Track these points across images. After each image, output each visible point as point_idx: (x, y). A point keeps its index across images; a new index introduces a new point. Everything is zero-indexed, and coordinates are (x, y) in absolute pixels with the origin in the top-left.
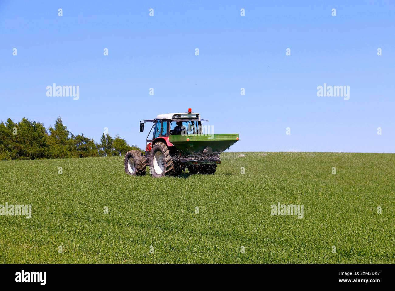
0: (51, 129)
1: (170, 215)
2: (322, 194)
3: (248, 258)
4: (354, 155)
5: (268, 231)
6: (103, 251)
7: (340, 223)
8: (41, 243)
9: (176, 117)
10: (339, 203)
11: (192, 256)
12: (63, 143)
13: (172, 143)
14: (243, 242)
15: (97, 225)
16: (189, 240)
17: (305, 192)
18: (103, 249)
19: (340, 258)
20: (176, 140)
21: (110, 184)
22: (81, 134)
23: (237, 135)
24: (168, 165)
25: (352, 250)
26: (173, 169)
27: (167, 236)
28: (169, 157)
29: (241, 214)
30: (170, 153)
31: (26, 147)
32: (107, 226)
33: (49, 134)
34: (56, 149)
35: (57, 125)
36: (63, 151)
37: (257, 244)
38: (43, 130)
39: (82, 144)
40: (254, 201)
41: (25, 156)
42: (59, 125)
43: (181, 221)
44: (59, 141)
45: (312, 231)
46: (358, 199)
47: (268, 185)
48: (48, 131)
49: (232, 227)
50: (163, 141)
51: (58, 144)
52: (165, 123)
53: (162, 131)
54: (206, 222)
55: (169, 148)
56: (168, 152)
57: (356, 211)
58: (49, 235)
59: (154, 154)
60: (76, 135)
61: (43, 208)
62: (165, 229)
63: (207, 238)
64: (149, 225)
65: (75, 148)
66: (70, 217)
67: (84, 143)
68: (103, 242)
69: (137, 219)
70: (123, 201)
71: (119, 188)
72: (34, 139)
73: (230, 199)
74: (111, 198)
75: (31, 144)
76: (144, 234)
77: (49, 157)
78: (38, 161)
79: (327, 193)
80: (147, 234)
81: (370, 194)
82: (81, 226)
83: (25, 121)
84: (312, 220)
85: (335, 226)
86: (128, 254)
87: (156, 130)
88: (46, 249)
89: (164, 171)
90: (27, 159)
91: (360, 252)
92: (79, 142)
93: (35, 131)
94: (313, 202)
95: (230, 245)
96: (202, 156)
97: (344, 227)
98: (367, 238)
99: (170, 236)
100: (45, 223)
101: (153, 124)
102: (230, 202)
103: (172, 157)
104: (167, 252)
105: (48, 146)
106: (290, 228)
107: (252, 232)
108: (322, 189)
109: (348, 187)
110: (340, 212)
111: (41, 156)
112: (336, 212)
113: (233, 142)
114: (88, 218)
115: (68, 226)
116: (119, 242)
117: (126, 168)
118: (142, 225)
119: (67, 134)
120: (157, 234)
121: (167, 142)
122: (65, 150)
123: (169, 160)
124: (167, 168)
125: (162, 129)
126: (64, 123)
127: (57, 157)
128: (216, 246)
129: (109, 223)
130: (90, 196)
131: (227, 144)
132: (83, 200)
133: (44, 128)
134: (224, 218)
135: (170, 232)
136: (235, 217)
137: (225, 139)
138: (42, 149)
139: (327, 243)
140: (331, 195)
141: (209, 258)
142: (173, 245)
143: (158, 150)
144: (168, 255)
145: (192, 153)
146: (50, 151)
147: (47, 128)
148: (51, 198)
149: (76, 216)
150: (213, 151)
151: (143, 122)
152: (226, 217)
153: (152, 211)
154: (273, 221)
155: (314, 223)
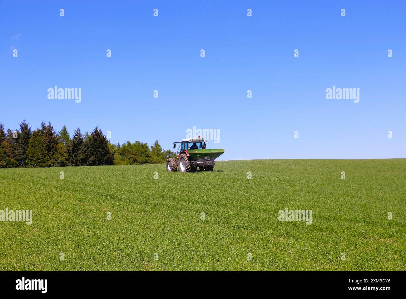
0: (152, 147)
1: (222, 197)
2: (312, 184)
3: (268, 222)
4: (330, 160)
5: (280, 206)
6: (183, 218)
7: (323, 201)
8: (147, 213)
9: (192, 140)
10: (321, 189)
11: (235, 221)
12: (159, 155)
13: (189, 154)
14: (265, 212)
15: (179, 203)
16: (233, 211)
17: (302, 183)
18: (182, 217)
19: (322, 221)
20: (190, 153)
21: (186, 178)
22: (169, 150)
23: (223, 150)
24: (187, 165)
25: (329, 216)
26: (190, 167)
27: (220, 209)
28: (188, 161)
29: (264, 196)
30: (188, 159)
31: (138, 157)
32: (185, 203)
33: (151, 150)
34: (154, 158)
35: (155, 145)
36: (159, 160)
37: (273, 214)
38: (147, 147)
39: (170, 155)
40: (271, 188)
41: (137, 162)
42: (157, 144)
43: (228, 201)
44: (156, 154)
45: (306, 206)
46: (333, 187)
47: (279, 179)
48: (150, 148)
49: (258, 204)
50: (185, 153)
51: (156, 155)
52: (186, 144)
53: (184, 148)
54: (243, 201)
55: (188, 157)
56: (187, 158)
57: (331, 193)
58: (151, 208)
59: (180, 160)
60: (166, 150)
61: (148, 192)
62: (219, 205)
63: (244, 210)
64: (209, 202)
65: (166, 158)
66: (163, 198)
67: (171, 155)
68: (182, 213)
69: (202, 199)
70: (194, 189)
71: (191, 181)
72: (143, 153)
73: (257, 188)
74: (187, 187)
75: (141, 156)
76: (207, 208)
77: (151, 163)
78: (145, 165)
79: (314, 183)
80: (208, 208)
81: (340, 183)
82: (170, 203)
83: (137, 142)
84: (306, 199)
85: (320, 203)
86: (197, 220)
87: (182, 147)
88: (150, 217)
89: (185, 168)
90: (138, 164)
91: (334, 218)
92: (168, 154)
93: (143, 148)
94: (306, 188)
95: (258, 214)
96: (204, 160)
97: (325, 204)
98: (338, 209)
99: (222, 209)
100: (149, 201)
101: (180, 144)
102: (257, 189)
103: (189, 161)
104: (220, 219)
105: (150, 156)
106: (293, 205)
107: (270, 207)
108: (311, 181)
109: (327, 180)
110: (323, 195)
111: (147, 162)
112: (320, 194)
113: (221, 153)
114: (174, 199)
115: (162, 203)
116: (192, 213)
117: (167, 167)
118: (205, 203)
119: (161, 150)
120: (214, 208)
121: (187, 153)
122: (160, 159)
123: (188, 163)
124: (187, 167)
125: (185, 147)
126: (159, 143)
127: (156, 163)
128: (249, 215)
129: (186, 201)
130: (175, 186)
131: (217, 154)
132: (171, 189)
133: (148, 146)
134: (253, 199)
135: (221, 207)
136: (260, 198)
137: (217, 152)
138: (147, 158)
139: (315, 213)
140: (317, 185)
141: (245, 222)
142: (224, 214)
143: (182, 158)
144: (221, 220)
145: (199, 159)
146: (151, 160)
147: (150, 146)
148: (152, 187)
149: (167, 198)
150: (211, 158)
151: (175, 143)
152: (255, 198)
153: (211, 195)
154: (282, 200)
155: (307, 201)
